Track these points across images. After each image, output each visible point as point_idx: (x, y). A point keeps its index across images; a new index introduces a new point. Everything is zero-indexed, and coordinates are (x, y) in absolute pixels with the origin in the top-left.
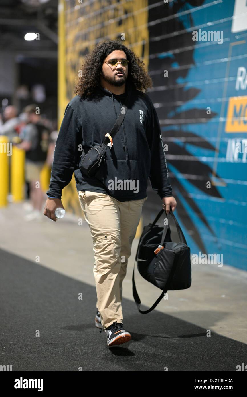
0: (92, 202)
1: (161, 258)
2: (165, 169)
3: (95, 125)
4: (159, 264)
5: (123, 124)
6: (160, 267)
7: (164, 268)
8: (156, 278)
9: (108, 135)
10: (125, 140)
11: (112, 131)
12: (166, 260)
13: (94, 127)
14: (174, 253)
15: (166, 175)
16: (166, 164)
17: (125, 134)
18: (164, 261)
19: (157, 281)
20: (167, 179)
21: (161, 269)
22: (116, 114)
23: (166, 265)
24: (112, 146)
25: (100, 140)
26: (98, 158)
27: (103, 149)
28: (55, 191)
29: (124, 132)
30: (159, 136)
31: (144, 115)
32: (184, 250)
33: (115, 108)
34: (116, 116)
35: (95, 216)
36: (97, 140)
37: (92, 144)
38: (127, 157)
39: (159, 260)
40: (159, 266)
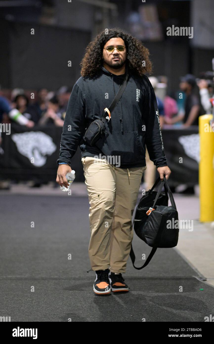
0: (91, 165)
1: (151, 218)
2: (161, 142)
3: (96, 100)
4: (149, 224)
5: (121, 101)
6: (150, 227)
7: (153, 227)
8: (146, 236)
9: (107, 110)
10: (121, 114)
11: (111, 106)
12: (154, 220)
13: (95, 102)
14: (162, 214)
15: (161, 147)
16: (161, 138)
17: (122, 109)
18: (153, 221)
19: (147, 239)
20: (162, 151)
21: (150, 228)
22: (115, 91)
23: (154, 225)
24: (110, 119)
25: (100, 114)
26: (98, 130)
27: (103, 122)
28: (64, 157)
29: (121, 107)
30: (156, 112)
31: (141, 94)
32: (171, 213)
33: (114, 87)
34: (115, 93)
35: (91, 177)
36: (98, 113)
37: (93, 117)
38: (122, 128)
39: (149, 221)
40: (148, 226)
